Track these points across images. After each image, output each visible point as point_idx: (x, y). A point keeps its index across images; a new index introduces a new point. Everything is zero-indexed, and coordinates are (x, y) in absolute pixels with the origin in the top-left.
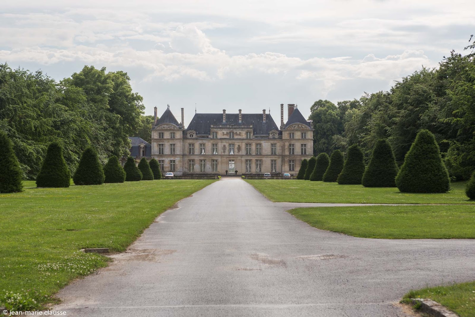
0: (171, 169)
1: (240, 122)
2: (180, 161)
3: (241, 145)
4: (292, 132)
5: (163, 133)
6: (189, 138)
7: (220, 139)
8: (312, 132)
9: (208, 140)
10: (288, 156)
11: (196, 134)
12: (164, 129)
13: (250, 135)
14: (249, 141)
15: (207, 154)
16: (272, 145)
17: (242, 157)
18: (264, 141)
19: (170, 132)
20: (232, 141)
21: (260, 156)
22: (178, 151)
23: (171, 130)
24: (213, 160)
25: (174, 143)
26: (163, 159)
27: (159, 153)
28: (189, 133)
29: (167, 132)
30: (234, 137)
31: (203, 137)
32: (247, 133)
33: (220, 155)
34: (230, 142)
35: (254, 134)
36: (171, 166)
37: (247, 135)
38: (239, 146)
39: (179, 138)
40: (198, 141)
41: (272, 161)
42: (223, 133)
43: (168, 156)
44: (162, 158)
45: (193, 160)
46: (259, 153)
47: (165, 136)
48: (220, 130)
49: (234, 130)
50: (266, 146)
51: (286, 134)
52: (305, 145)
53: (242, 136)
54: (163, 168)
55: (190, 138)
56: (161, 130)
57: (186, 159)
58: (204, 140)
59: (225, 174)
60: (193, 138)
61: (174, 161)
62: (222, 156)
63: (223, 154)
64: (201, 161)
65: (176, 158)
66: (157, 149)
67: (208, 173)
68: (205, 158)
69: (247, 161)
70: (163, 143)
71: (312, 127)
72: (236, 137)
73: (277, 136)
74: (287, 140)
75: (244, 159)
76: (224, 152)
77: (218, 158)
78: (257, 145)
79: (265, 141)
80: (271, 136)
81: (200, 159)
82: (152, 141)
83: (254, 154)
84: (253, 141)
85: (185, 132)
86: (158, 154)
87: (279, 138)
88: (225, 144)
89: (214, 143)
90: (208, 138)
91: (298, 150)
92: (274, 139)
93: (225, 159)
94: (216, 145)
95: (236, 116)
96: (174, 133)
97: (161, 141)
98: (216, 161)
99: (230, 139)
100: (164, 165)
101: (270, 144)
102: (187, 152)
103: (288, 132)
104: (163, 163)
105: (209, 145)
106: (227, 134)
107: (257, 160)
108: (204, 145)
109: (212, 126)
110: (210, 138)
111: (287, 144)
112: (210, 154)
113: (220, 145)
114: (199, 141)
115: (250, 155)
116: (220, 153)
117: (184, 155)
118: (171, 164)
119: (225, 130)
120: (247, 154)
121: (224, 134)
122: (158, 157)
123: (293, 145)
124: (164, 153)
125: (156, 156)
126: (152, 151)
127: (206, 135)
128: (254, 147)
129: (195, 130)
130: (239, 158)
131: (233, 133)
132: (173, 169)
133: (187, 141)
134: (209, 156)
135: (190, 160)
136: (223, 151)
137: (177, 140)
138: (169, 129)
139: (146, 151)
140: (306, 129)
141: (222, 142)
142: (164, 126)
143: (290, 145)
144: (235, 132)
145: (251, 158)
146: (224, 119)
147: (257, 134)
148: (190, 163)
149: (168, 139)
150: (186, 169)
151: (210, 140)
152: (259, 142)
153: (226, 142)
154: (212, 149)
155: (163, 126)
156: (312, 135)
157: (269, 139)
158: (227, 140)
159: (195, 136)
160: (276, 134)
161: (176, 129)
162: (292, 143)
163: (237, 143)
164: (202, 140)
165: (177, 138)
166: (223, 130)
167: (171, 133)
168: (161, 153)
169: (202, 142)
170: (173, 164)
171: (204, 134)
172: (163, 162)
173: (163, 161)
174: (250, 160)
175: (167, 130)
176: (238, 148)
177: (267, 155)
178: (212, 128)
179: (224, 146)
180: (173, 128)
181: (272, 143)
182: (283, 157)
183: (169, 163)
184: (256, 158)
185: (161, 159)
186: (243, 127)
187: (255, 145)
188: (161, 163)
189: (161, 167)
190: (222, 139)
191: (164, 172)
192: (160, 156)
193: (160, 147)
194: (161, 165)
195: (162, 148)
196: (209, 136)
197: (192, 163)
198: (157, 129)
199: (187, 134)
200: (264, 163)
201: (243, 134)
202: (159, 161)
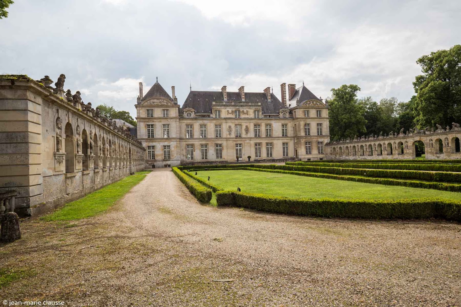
0: (164, 156)
1: (243, 100)
2: (176, 147)
3: (249, 126)
4: (307, 109)
5: (153, 110)
6: (185, 118)
7: (225, 118)
8: (327, 110)
9: (210, 120)
10: (304, 138)
11: (195, 113)
12: (153, 104)
13: (258, 115)
14: (258, 121)
15: (209, 137)
16: (283, 125)
17: (250, 140)
18: (274, 121)
19: (162, 108)
20: (239, 121)
21: (271, 139)
22: (174, 133)
23: (163, 105)
24: (217, 145)
25: (168, 123)
26: (154, 144)
28: (186, 112)
30: (241, 117)
31: (204, 116)
32: (255, 111)
33: (226, 138)
34: (237, 122)
35: (262, 113)
36: (164, 153)
37: (255, 114)
38: (247, 126)
39: (174, 116)
40: (197, 121)
41: (283, 144)
42: (227, 111)
43: (160, 140)
44: (152, 143)
45: (192, 145)
46: (269, 135)
47: (155, 114)
48: (224, 108)
49: (241, 108)
50: (277, 126)
51: (301, 112)
53: (250, 115)
54: (154, 157)
55: (188, 117)
56: (149, 105)
57: (184, 144)
58: (205, 120)
60: (190, 117)
61: (169, 146)
62: (227, 139)
63: (229, 136)
65: (172, 143)
66: (145, 131)
68: (207, 142)
69: (256, 144)
70: (153, 123)
72: (243, 116)
73: (288, 115)
74: (303, 118)
75: (253, 142)
76: (230, 134)
77: (222, 142)
78: (267, 125)
79: (276, 121)
80: (281, 115)
81: (200, 144)
82: (138, 120)
83: (264, 136)
84: (262, 121)
85: (180, 110)
86: (147, 137)
87: (290, 118)
88: (230, 124)
89: (218, 123)
90: (210, 117)
91: (314, 131)
92: (285, 118)
94: (220, 125)
96: (168, 110)
97: (151, 121)
98: (221, 145)
99: (235, 119)
100: (156, 153)
101: (280, 124)
103: (302, 110)
104: (153, 150)
105: (211, 127)
106: (232, 112)
108: (205, 126)
109: (214, 103)
110: (212, 118)
111: (302, 123)
112: (213, 137)
113: (225, 127)
114: (199, 121)
115: (259, 137)
117: (180, 139)
118: (164, 151)
119: (230, 107)
120: (256, 137)
121: (228, 113)
122: (146, 142)
123: (309, 124)
124: (155, 136)
125: (144, 141)
126: (138, 133)
127: (207, 114)
128: (263, 128)
129: (193, 108)
130: (248, 141)
131: (239, 111)
132: (167, 157)
133: (183, 121)
134: (212, 140)
135: (188, 145)
136: (228, 133)
137: (172, 119)
138: (160, 104)
140: (321, 107)
141: (226, 122)
142: (154, 101)
143: (305, 125)
144: (241, 110)
145: (261, 141)
146: (224, 96)
147: (266, 113)
148: (188, 149)
149: (159, 118)
150: (183, 156)
151: (212, 120)
152: (269, 122)
153: (232, 122)
154: (214, 131)
155: (152, 100)
156: (328, 113)
157: (280, 119)
158: (233, 120)
159: (193, 115)
160: (287, 112)
161: (169, 104)
162: (308, 122)
163: (245, 124)
164: (203, 120)
165: (171, 116)
166: (228, 107)
167: (163, 110)
168: (151, 136)
169: (202, 123)
170: (167, 150)
171: (204, 113)
172: (154, 149)
173: (153, 147)
174: (260, 144)
175: (158, 106)
176: (245, 129)
177: (278, 137)
178: (215, 105)
179: (230, 127)
180: (165, 104)
181: (283, 123)
182: (296, 137)
183: (162, 150)
184: (266, 141)
185: (151, 144)
186: (250, 104)
187: (264, 126)
188: (151, 150)
189: (151, 154)
190: (227, 118)
191: (156, 161)
192: (149, 141)
193: (149, 129)
194: (151, 152)
195: (152, 130)
196: (211, 115)
197: (190, 149)
198: (145, 104)
199: (183, 113)
200: (275, 146)
201: (251, 113)
202: (148, 147)
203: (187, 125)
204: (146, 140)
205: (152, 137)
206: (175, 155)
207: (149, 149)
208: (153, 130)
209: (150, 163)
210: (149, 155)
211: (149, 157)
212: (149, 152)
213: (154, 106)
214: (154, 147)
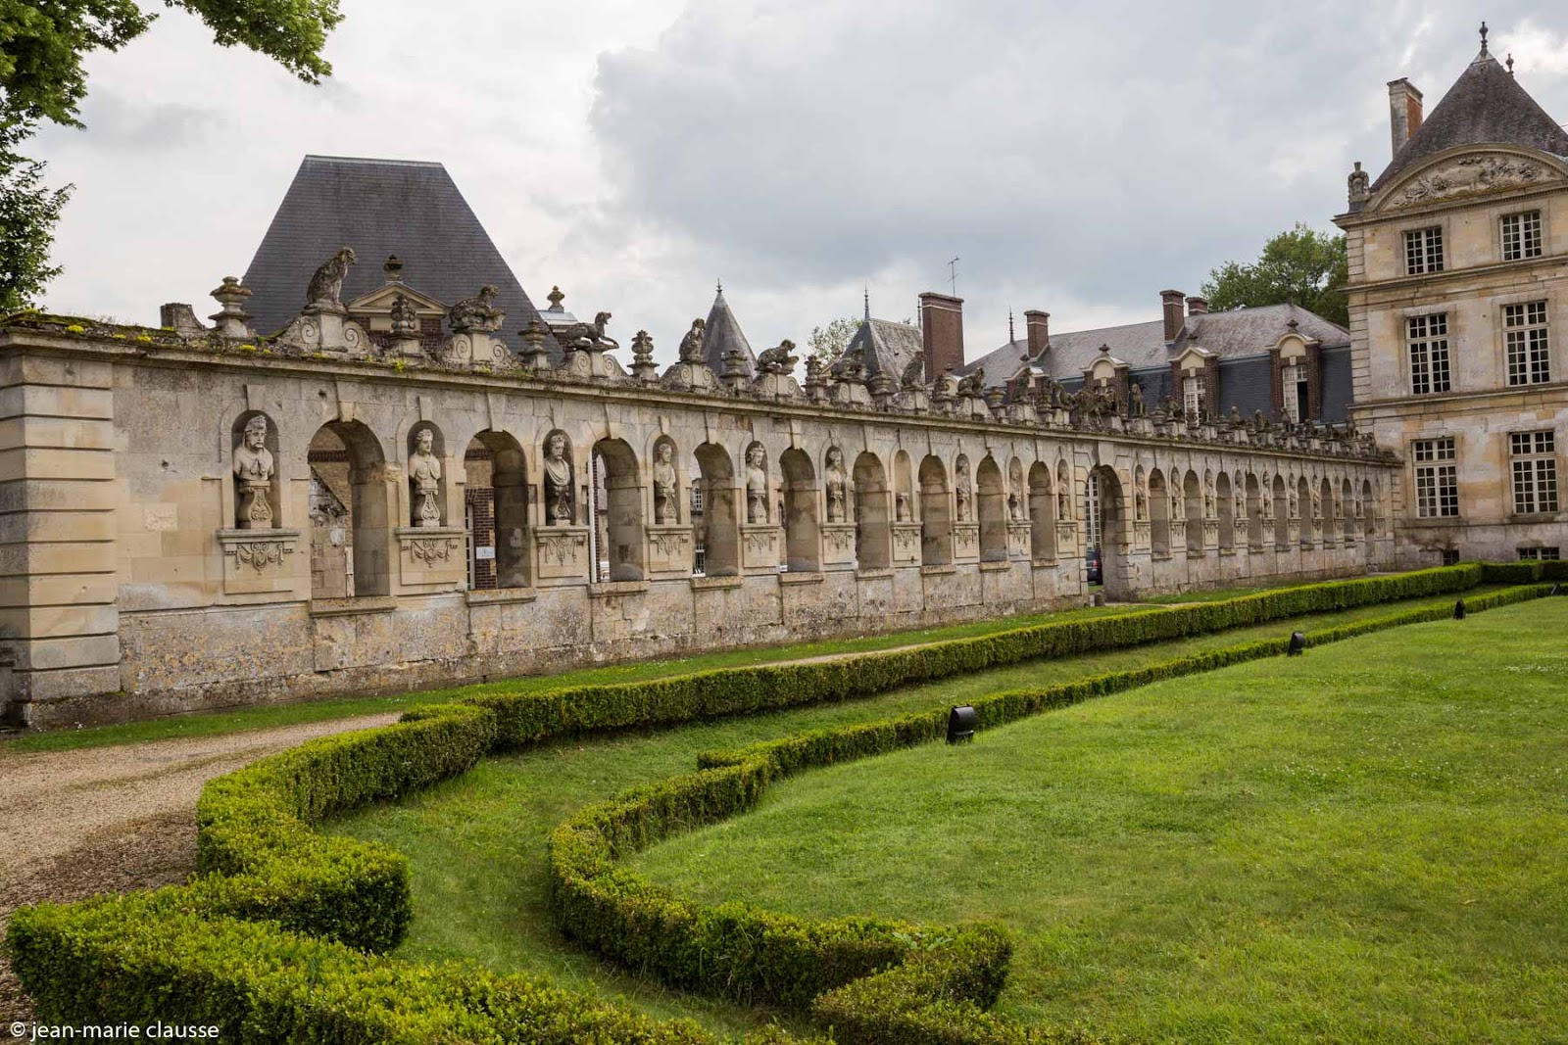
0: (1519, 498)
5: (1438, 230)
12: (1440, 194)
19: (1496, 211)
23: (1505, 190)
26: (1450, 426)
27: (1417, 390)
29: (1466, 216)
36: (1518, 477)
43: (1489, 399)
44: (1437, 424)
47: (1454, 252)
54: (1454, 501)
56: (1418, 205)
61: (1546, 435)
65: (1563, 414)
66: (1393, 358)
70: (1440, 307)
82: (1355, 300)
86: (1407, 391)
96: (1535, 213)
97: (1426, 296)
100: (1460, 478)
104: (1447, 463)
118: (1517, 466)
122: (1403, 417)
124: (1458, 378)
125: (1393, 413)
126: (1355, 373)
132: (1536, 503)
137: (1562, 263)
138: (1483, 187)
139: (1322, 387)
142: (1443, 176)
149: (1481, 272)
155: (1433, 175)
161: (1543, 176)
167: (1504, 218)
168: (1431, 383)
170: (1533, 457)
172: (1451, 455)
173: (1448, 445)
175: (1468, 203)
180: (1516, 178)
183: (1504, 459)
185: (1432, 428)
188: (1436, 464)
189: (1437, 487)
191: (1463, 526)
192: (1420, 409)
193: (1418, 340)
194: (1437, 477)
195: (1435, 345)
198: (1391, 205)
202: (1419, 446)
204: (1403, 407)
205: (1437, 388)
207: (1420, 457)
208: (1444, 344)
209: (1427, 535)
210: (1421, 493)
211: (1422, 503)
212: (1420, 472)
213: (1449, 204)
214: (1451, 444)
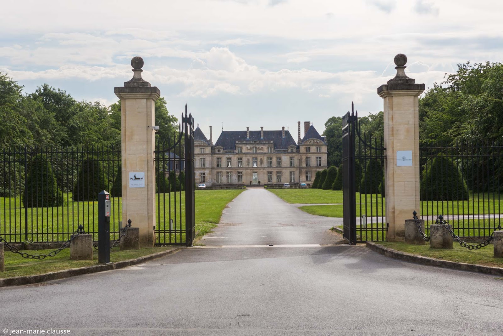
0: (201, 180)
1: (262, 138)
2: (209, 174)
3: (263, 159)
4: (308, 146)
6: (216, 153)
8: (326, 146)
9: (234, 154)
10: (305, 168)
11: (223, 149)
13: (271, 150)
14: (270, 155)
15: (233, 167)
16: (291, 158)
17: (264, 169)
18: (283, 155)
19: (200, 148)
21: (280, 168)
22: (208, 165)
24: (239, 172)
25: (204, 158)
28: (217, 149)
29: (197, 148)
31: (230, 152)
32: (268, 148)
33: (245, 168)
34: (254, 156)
35: (274, 149)
36: (201, 178)
37: (268, 150)
38: (261, 159)
39: (208, 153)
40: (224, 155)
41: (291, 172)
43: (199, 169)
45: (221, 173)
46: (279, 166)
47: (196, 152)
48: (244, 146)
49: (257, 145)
50: (285, 159)
51: (303, 148)
52: (320, 158)
54: (194, 180)
55: (218, 153)
57: (215, 171)
58: (230, 154)
59: (250, 184)
60: (220, 152)
61: (204, 173)
62: (246, 168)
63: (247, 166)
64: (228, 173)
65: (206, 171)
67: (235, 184)
68: (232, 171)
69: (268, 172)
71: (326, 142)
72: (258, 151)
73: (295, 150)
74: (304, 153)
75: (266, 171)
76: (248, 165)
77: (243, 170)
78: (277, 158)
79: (285, 155)
80: (289, 150)
81: (227, 172)
83: (275, 166)
84: (273, 155)
85: (213, 148)
87: (297, 152)
88: (249, 157)
89: (239, 157)
91: (313, 162)
92: (292, 152)
93: (249, 171)
94: (241, 158)
95: (258, 133)
96: (204, 149)
98: (242, 173)
99: (253, 153)
100: (195, 177)
101: (288, 157)
102: (215, 166)
103: (304, 147)
105: (234, 159)
106: (251, 149)
107: (277, 172)
108: (230, 158)
109: (237, 142)
110: (236, 153)
111: (304, 157)
112: (236, 167)
113: (245, 159)
114: (226, 155)
115: (271, 167)
116: (244, 166)
117: (212, 168)
119: (249, 145)
120: (268, 167)
121: (247, 149)
123: (309, 158)
124: (195, 166)
127: (232, 150)
128: (274, 160)
129: (223, 146)
130: (262, 170)
131: (256, 147)
132: (203, 181)
133: (215, 156)
134: (235, 169)
135: (218, 173)
136: (247, 164)
137: (206, 155)
138: (199, 145)
139: (179, 165)
140: (320, 144)
141: (246, 156)
142: (195, 143)
143: (307, 158)
144: (257, 147)
145: (272, 170)
146: (247, 135)
147: (277, 148)
149: (198, 154)
150: (215, 180)
152: (279, 155)
153: (250, 156)
154: (237, 162)
156: (326, 148)
157: (288, 153)
158: (251, 154)
159: (222, 151)
160: (294, 148)
161: (205, 145)
162: (309, 156)
163: (260, 157)
164: (228, 154)
165: (206, 153)
166: (247, 145)
169: (228, 157)
170: (203, 176)
171: (230, 149)
174: (271, 172)
175: (197, 146)
176: (260, 161)
177: (286, 167)
178: (238, 144)
179: (248, 160)
180: (202, 144)
181: (291, 156)
182: (300, 168)
183: (200, 176)
184: (276, 170)
186: (264, 142)
190: (246, 153)
196: (235, 151)
197: (219, 175)
199: (215, 150)
200: (283, 174)
201: (265, 149)
203: (218, 159)
206: (208, 179)
